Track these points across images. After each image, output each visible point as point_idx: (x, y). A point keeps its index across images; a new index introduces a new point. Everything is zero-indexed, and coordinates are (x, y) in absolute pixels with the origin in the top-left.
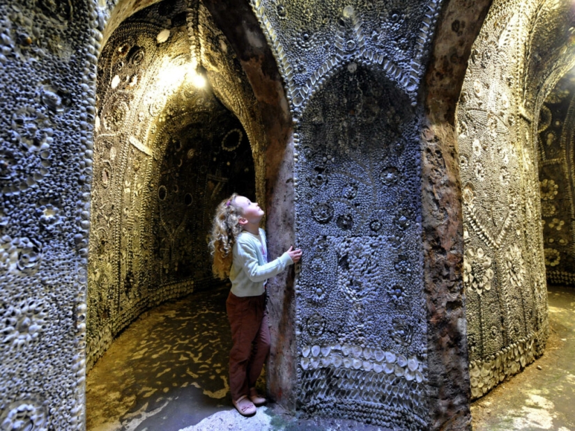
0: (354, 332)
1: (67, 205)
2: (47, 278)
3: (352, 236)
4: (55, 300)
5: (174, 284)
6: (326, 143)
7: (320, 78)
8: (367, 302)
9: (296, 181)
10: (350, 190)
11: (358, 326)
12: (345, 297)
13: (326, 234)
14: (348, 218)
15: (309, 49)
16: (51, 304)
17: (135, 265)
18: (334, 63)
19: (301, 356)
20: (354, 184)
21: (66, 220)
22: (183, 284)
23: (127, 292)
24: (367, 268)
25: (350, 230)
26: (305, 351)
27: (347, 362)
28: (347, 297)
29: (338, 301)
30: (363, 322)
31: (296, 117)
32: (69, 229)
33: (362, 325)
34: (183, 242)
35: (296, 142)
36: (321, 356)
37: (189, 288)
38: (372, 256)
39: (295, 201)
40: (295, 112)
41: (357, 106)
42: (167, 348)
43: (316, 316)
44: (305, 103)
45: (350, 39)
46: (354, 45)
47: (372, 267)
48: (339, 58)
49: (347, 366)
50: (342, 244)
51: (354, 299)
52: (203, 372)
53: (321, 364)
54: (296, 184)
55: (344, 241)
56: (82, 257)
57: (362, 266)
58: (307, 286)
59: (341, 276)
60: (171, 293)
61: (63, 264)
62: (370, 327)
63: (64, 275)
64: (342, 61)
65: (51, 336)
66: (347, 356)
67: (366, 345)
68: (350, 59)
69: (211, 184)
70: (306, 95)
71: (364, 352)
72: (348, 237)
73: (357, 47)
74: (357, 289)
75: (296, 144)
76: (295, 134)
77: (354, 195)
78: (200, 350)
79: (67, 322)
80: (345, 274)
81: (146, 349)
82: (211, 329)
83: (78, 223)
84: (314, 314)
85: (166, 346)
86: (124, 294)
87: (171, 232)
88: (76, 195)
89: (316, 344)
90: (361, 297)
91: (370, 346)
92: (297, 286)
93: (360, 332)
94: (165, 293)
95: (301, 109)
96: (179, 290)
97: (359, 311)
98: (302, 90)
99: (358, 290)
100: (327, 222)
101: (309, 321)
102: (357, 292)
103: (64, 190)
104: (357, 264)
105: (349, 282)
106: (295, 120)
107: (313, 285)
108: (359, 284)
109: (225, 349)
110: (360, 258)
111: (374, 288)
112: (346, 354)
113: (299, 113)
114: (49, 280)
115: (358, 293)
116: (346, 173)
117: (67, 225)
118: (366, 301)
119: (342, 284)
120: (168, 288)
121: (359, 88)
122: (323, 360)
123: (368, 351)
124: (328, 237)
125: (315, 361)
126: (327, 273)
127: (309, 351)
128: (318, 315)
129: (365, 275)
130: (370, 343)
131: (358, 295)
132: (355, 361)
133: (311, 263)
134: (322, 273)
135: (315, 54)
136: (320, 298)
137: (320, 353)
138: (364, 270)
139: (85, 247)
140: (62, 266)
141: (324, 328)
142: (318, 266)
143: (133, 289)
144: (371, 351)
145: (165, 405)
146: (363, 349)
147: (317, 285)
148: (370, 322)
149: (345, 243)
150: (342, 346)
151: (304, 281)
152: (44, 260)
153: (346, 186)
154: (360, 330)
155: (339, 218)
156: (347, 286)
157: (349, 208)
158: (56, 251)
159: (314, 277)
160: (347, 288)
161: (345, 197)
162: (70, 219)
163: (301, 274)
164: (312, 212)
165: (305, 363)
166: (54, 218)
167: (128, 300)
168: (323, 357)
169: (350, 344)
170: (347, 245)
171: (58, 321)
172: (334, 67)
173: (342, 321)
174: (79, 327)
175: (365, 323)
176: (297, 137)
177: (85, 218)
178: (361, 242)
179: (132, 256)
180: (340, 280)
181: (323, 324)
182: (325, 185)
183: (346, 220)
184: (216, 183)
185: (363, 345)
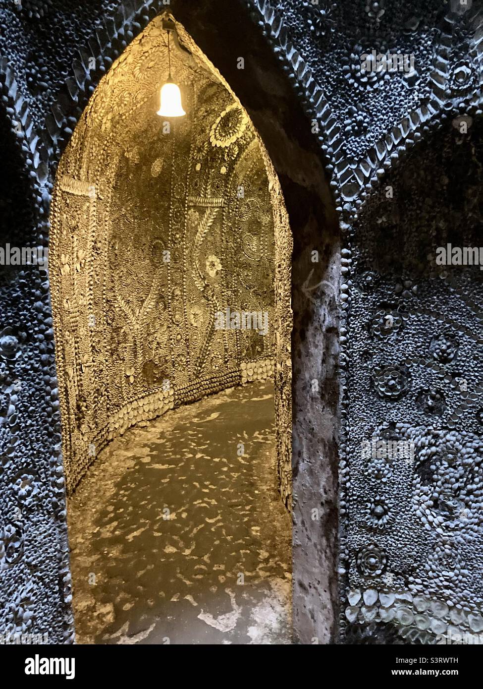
0: (437, 580)
1: (40, 469)
2: (31, 558)
3: (443, 428)
4: (41, 578)
5: (143, 398)
6: (403, 259)
7: (394, 146)
8: (463, 541)
9: (344, 334)
10: (444, 347)
11: (444, 573)
12: (423, 525)
13: (395, 419)
14: (438, 396)
15: (375, 86)
16: (38, 584)
17: (85, 382)
18: (424, 113)
19: (347, 604)
20: (453, 336)
21: (42, 486)
22: (157, 396)
23: (79, 427)
24: (466, 485)
25: (440, 417)
26: (353, 596)
27: (421, 621)
28: (427, 526)
29: (410, 529)
30: (453, 570)
31: (346, 220)
32: (46, 495)
33: (451, 574)
34: (154, 327)
35: (346, 265)
36: (378, 604)
37: (166, 402)
38: (476, 468)
39: (342, 367)
40: (344, 211)
41: (470, 191)
42: (144, 525)
43: (372, 546)
44: (364, 194)
45: (461, 65)
46: (468, 77)
47: (475, 486)
48: (435, 105)
49: (421, 627)
50: (424, 439)
51: (439, 530)
52: (200, 577)
53: (378, 615)
54: (342, 338)
55: (426, 435)
56: (62, 521)
57: (457, 480)
58: (359, 502)
59: (418, 491)
60: (141, 412)
61: (44, 538)
62: (464, 579)
63: (47, 550)
64: (442, 111)
65: (41, 618)
66: (422, 613)
67: (455, 604)
68: (458, 108)
69: (193, 214)
70: (366, 180)
71: (452, 613)
72: (435, 429)
73: (475, 81)
74: (445, 516)
75: (345, 269)
76: (345, 251)
77: (452, 356)
78: (192, 535)
79: (55, 599)
80: (425, 488)
81: (115, 524)
82: (206, 494)
83: (55, 484)
84: (370, 545)
85: (142, 521)
86: (76, 431)
87: (134, 313)
88: (47, 452)
89: (370, 587)
90: (453, 530)
91: (463, 606)
92: (343, 503)
93: (446, 583)
94: (132, 413)
95: (357, 206)
96: (152, 407)
97: (447, 551)
98: (358, 170)
99: (447, 518)
100: (397, 399)
101: (360, 555)
102: (445, 521)
103: (35, 452)
104: (447, 477)
105: (431, 503)
106: (344, 226)
107: (369, 501)
108: (451, 509)
109: (229, 538)
110: (455, 468)
111: (476, 520)
112: (420, 610)
113: (353, 213)
114: (34, 560)
115: (448, 523)
116: (439, 314)
117: (43, 491)
118: (460, 538)
119: (420, 503)
120: (135, 404)
121: (474, 159)
122: (382, 611)
123: (459, 613)
124: (398, 425)
125: (369, 611)
126: (394, 484)
127: (358, 597)
128: (376, 546)
129: (462, 497)
130: (462, 603)
131: (447, 527)
132: (435, 623)
133: (366, 466)
134: (385, 483)
135: (386, 97)
136: (381, 522)
137: (378, 601)
138: (459, 489)
139: (63, 509)
140: (44, 540)
141: (386, 566)
142: (379, 471)
143: (87, 418)
144: (462, 614)
145: (151, 629)
146: (450, 608)
147: (375, 501)
148: (466, 572)
149: (429, 437)
150: (414, 596)
151: (353, 495)
152: (26, 540)
153: (437, 338)
154: (446, 580)
155: (420, 393)
156: (428, 507)
157: (441, 379)
158: (36, 525)
159: (372, 489)
160: (428, 512)
161: (435, 359)
162: (44, 484)
163: (348, 484)
164: (372, 382)
165: (351, 614)
166: (30, 488)
167: (81, 437)
168: (380, 607)
169: (428, 596)
170: (433, 441)
171: (46, 600)
172: (423, 124)
173: (416, 561)
174: (66, 601)
175: (456, 571)
176: (347, 256)
177: (59, 475)
178: (458, 440)
179: (81, 370)
180: (417, 497)
181: (384, 561)
182: (398, 334)
183: (433, 398)
184: (202, 211)
185: (450, 603)
